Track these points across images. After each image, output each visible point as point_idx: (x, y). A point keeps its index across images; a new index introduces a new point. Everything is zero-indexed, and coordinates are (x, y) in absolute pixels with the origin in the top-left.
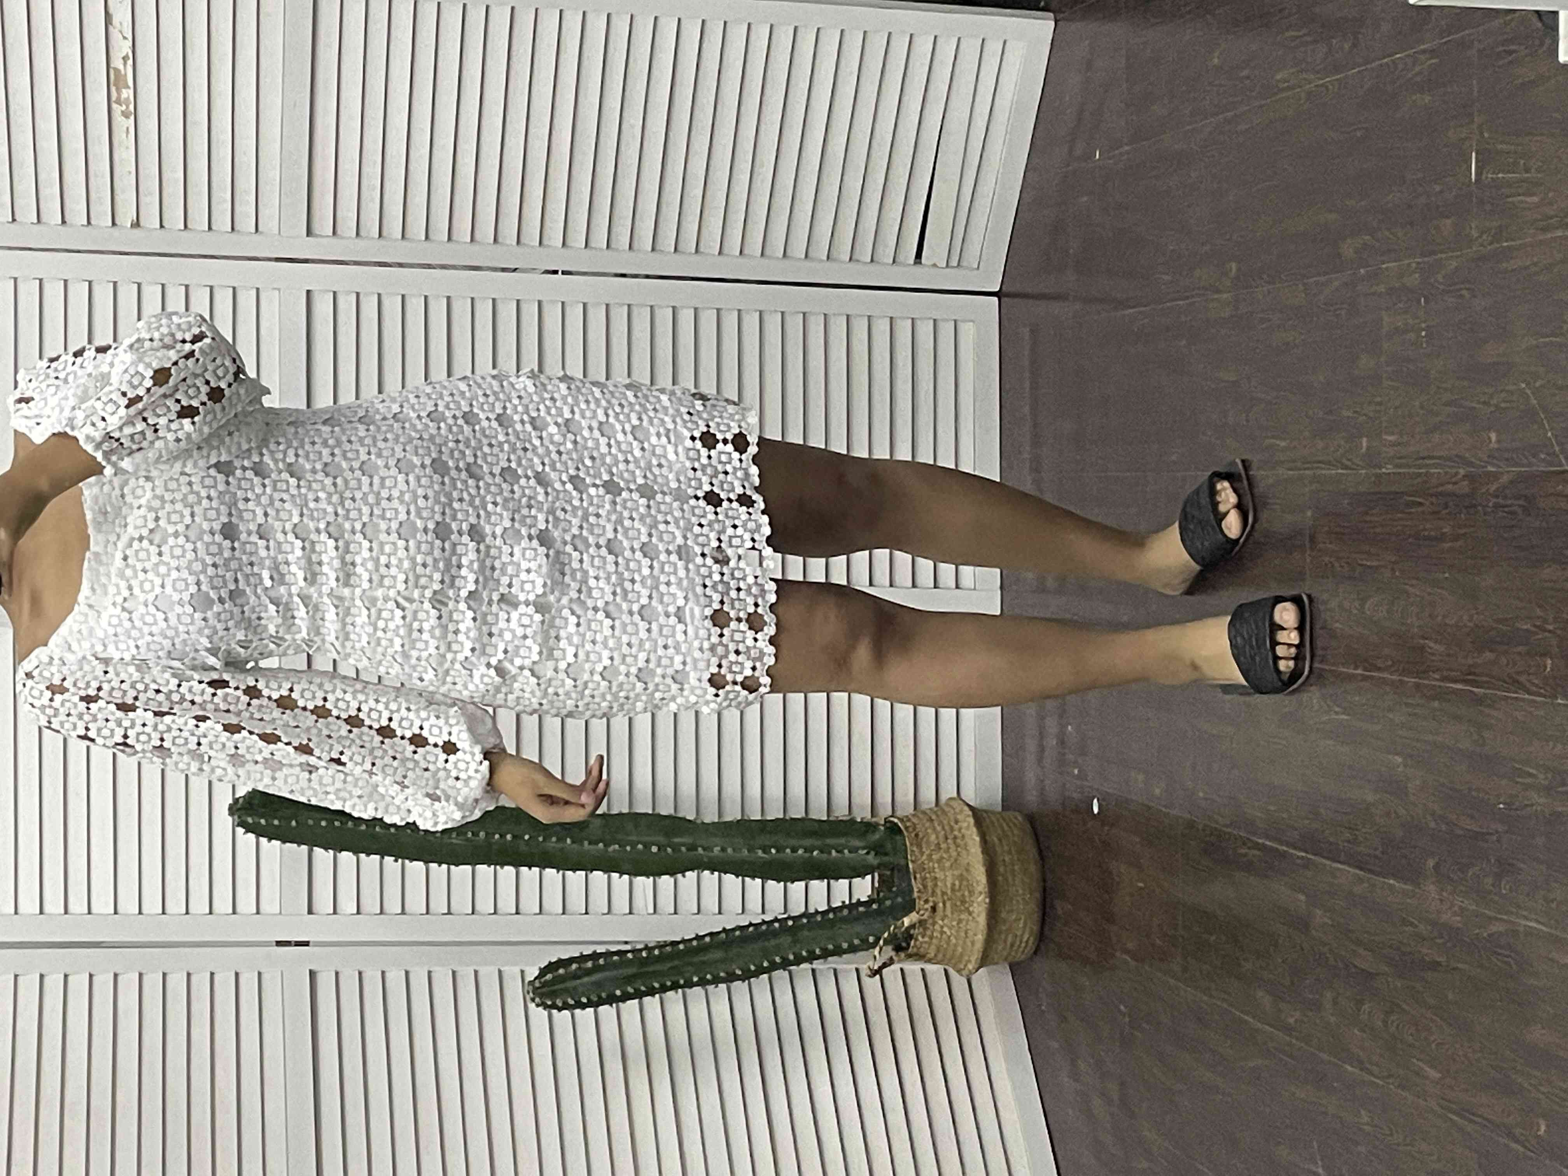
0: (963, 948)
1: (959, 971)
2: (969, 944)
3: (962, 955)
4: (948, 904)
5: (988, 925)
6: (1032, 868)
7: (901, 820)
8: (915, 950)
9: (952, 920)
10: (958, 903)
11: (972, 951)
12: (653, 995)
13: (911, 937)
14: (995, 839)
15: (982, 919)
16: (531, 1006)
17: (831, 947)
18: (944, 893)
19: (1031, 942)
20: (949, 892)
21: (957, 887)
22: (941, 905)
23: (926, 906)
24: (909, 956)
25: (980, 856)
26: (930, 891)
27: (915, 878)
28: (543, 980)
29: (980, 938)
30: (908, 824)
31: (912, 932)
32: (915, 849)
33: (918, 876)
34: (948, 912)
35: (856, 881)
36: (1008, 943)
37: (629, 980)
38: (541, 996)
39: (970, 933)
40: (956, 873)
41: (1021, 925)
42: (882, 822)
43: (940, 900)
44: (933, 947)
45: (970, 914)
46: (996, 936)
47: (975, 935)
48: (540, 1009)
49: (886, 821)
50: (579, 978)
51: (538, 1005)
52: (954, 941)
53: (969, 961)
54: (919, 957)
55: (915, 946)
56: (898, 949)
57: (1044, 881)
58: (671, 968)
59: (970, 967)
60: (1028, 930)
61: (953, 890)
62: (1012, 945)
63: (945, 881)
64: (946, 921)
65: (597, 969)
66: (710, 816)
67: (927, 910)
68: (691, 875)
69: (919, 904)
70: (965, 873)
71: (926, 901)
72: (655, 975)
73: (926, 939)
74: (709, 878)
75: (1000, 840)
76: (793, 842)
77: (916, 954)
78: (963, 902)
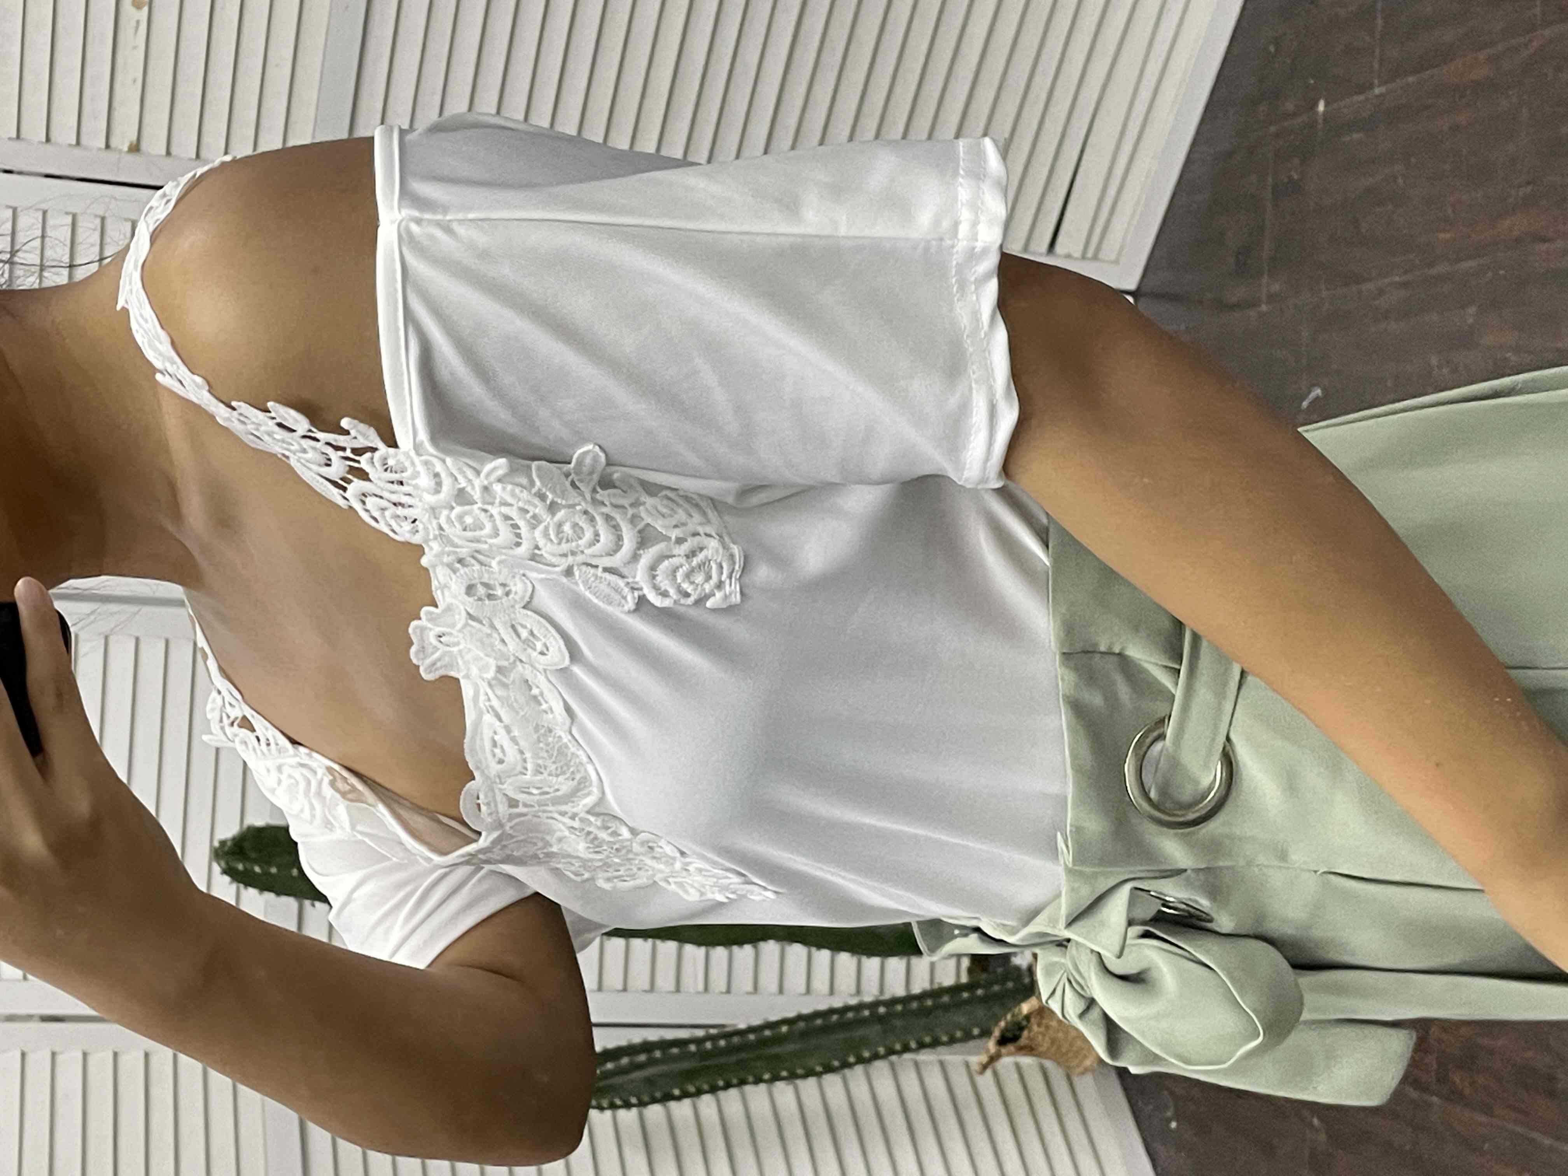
3: (1079, 1049)
8: (1027, 1043)
13: (1026, 1026)
17: (927, 1040)
24: (1020, 1049)
31: (1026, 1021)
37: (690, 1075)
44: (1047, 1039)
50: (630, 1073)
52: (1072, 1033)
54: (1029, 1050)
55: (1029, 1038)
58: (739, 1063)
59: (1088, 1062)
65: (652, 1062)
72: (721, 1070)
73: (1042, 1029)
77: (1028, 1047)
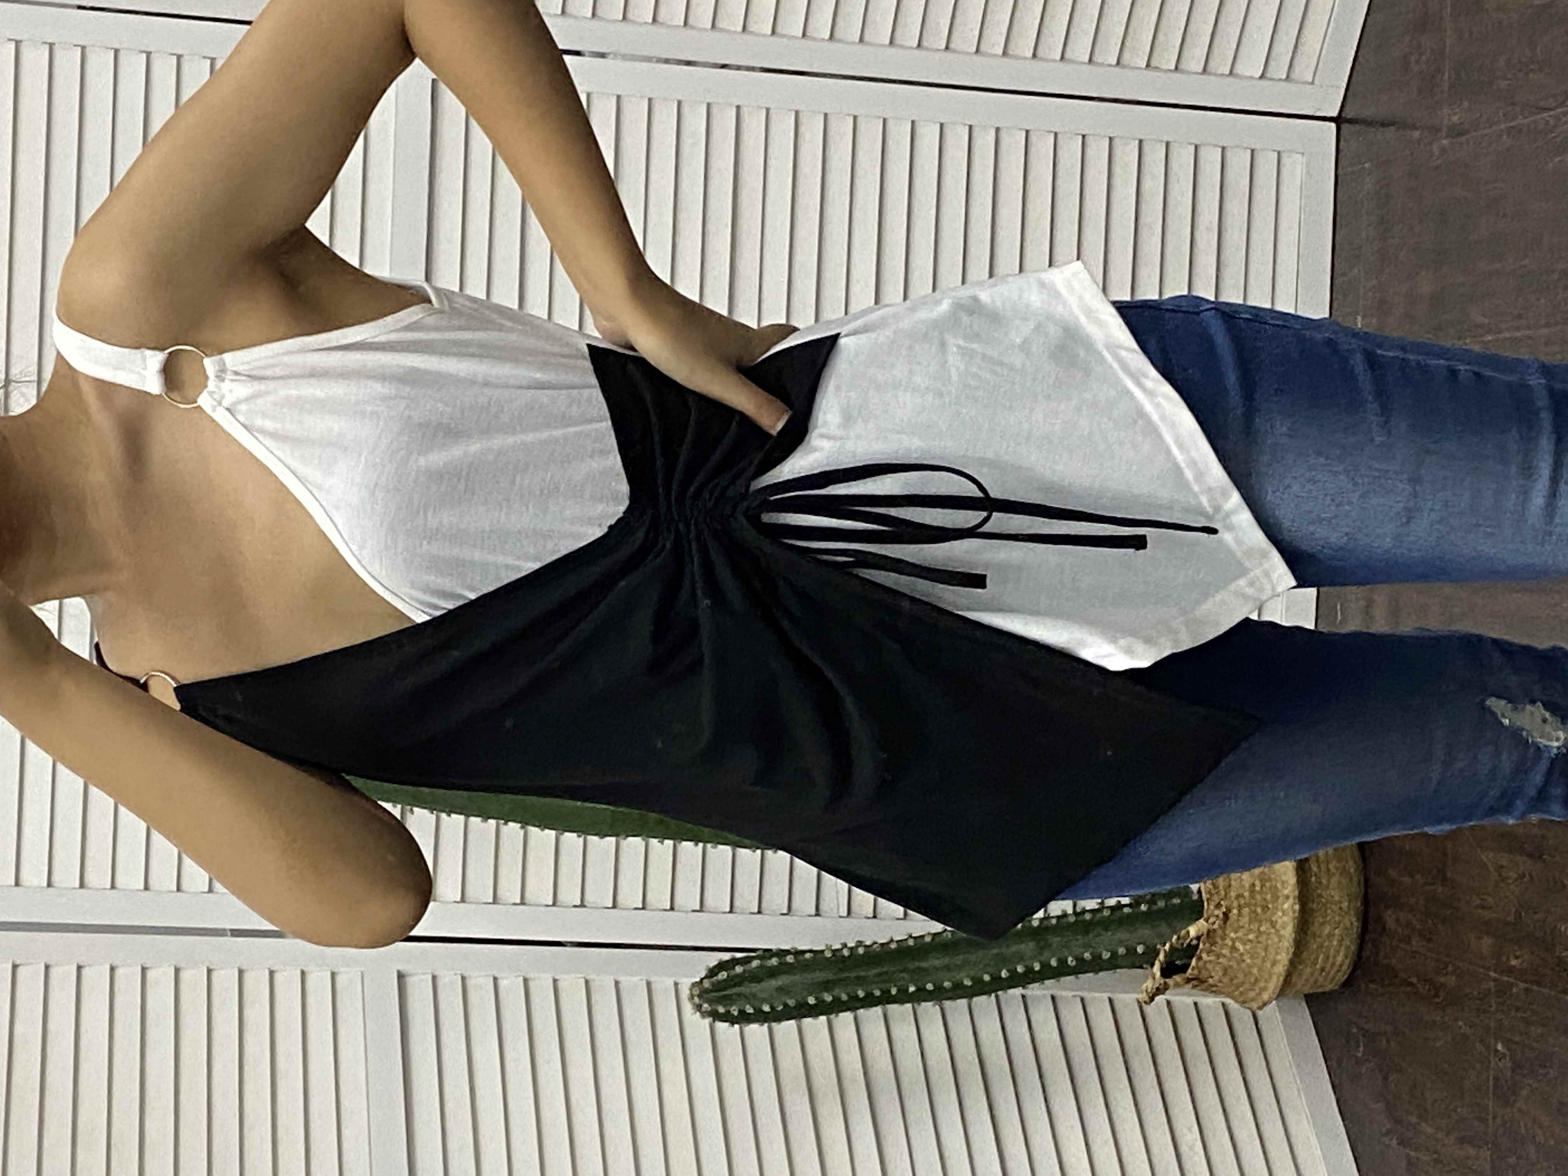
0: (1260, 970)
1: (1244, 1006)
2: (1268, 965)
3: (1257, 980)
4: (1246, 910)
5: (1295, 940)
8: (1196, 972)
9: (1249, 933)
10: (1259, 910)
11: (1270, 975)
13: (1194, 954)
15: (1288, 932)
18: (1239, 896)
19: (1345, 966)
20: (1246, 894)
21: (1258, 888)
22: (1235, 911)
23: (1217, 912)
24: (1188, 980)
26: (1223, 893)
29: (1284, 958)
31: (1196, 946)
34: (1245, 920)
36: (1318, 966)
37: (826, 986)
39: (1272, 951)
41: (1335, 943)
43: (1235, 904)
44: (1218, 968)
45: (1273, 924)
46: (1304, 955)
47: (1277, 954)
52: (1249, 961)
53: (1264, 989)
54: (1199, 982)
55: (1197, 967)
57: (1366, 886)
59: (1265, 996)
60: (1343, 948)
62: (1323, 970)
64: (1240, 934)
65: (783, 969)
67: (1217, 916)
69: (1208, 909)
71: (1218, 906)
72: (860, 981)
73: (1212, 958)
77: (1194, 979)
78: (1265, 908)
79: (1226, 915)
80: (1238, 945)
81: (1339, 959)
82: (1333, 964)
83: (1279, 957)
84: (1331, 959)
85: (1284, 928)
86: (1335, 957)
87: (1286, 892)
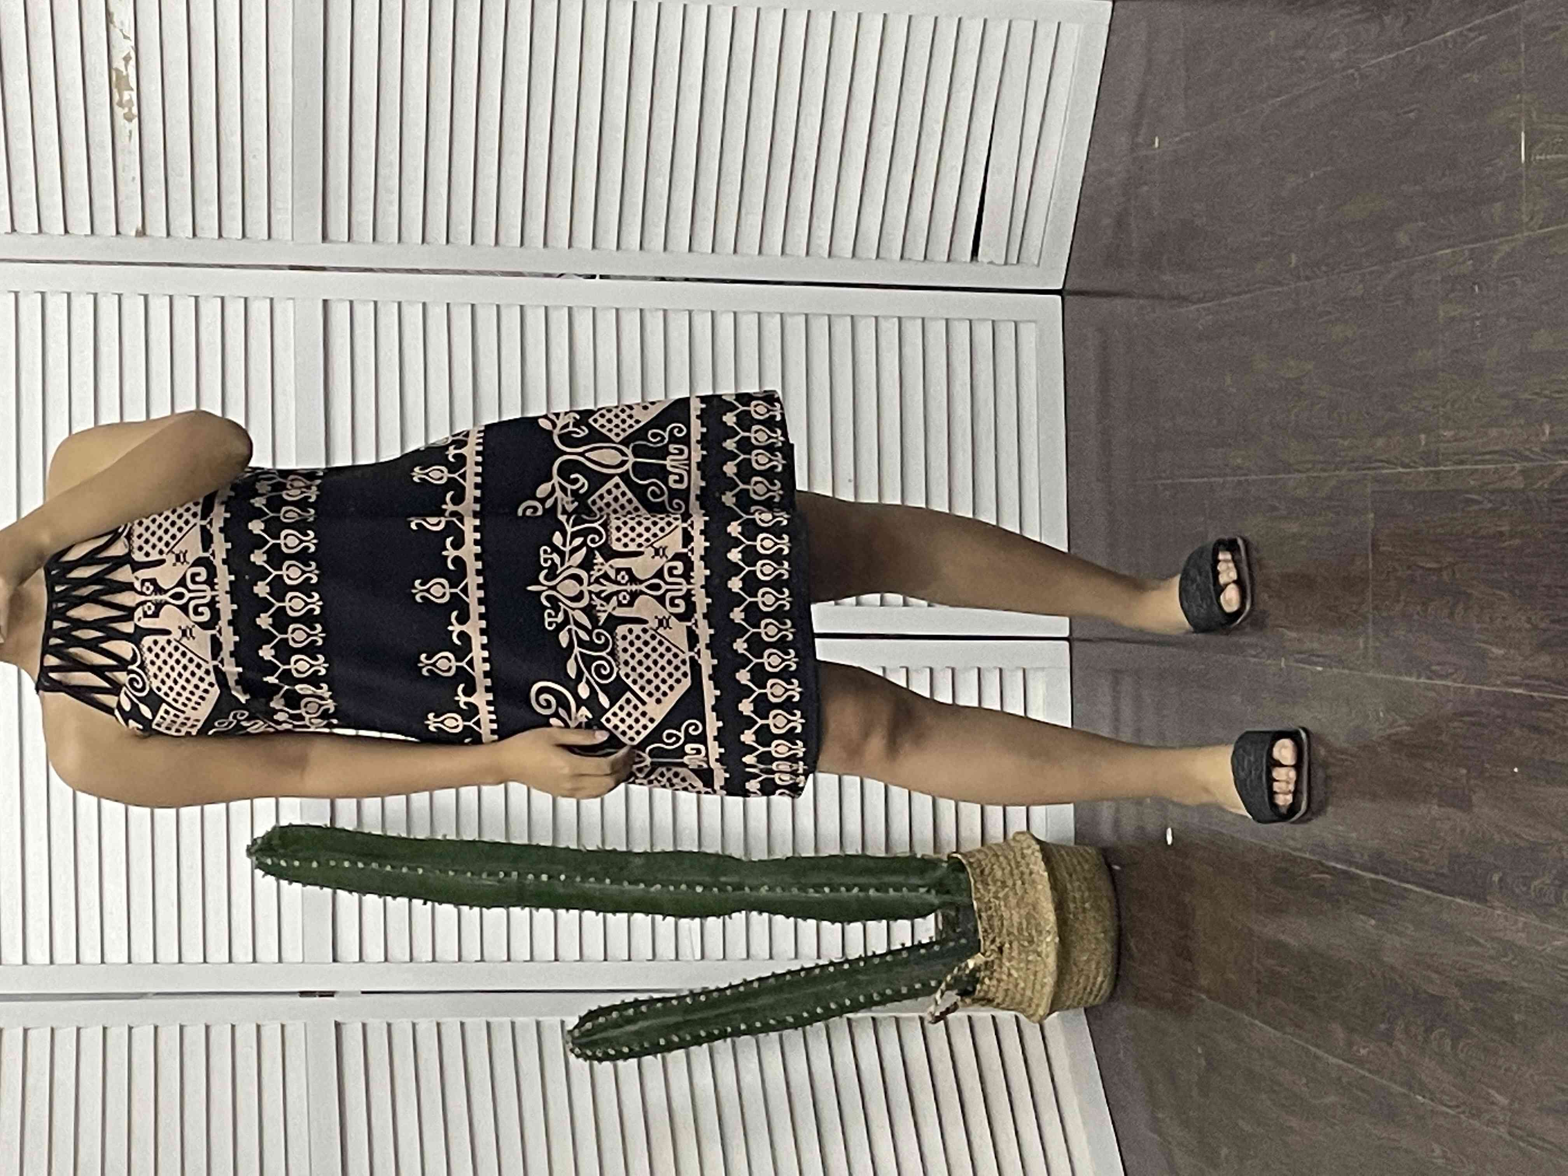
0: (1032, 992)
1: (1028, 1017)
2: (1039, 987)
3: (1031, 999)
4: (1015, 945)
5: (1058, 966)
6: (1105, 904)
7: (964, 855)
8: (982, 994)
9: (1019, 963)
10: (1026, 944)
11: (1041, 994)
12: (700, 1044)
13: (977, 981)
14: (1065, 874)
15: (1052, 961)
16: (572, 1057)
17: (889, 992)
18: (1009, 934)
19: (1105, 986)
20: (1016, 932)
21: (1024, 926)
22: (1007, 945)
23: (993, 947)
24: (975, 1001)
25: (1049, 892)
26: (997, 931)
27: (980, 917)
28: (583, 1029)
29: (1050, 981)
30: (972, 860)
31: (978, 975)
32: (979, 886)
33: (983, 914)
34: (1015, 954)
35: (918, 921)
36: (1081, 986)
37: (674, 1028)
38: (581, 1046)
39: (1040, 975)
40: (1023, 912)
41: (1093, 966)
42: (946, 859)
43: (1007, 940)
44: (1001, 991)
45: (1039, 954)
46: (1068, 977)
47: (1045, 977)
48: (581, 1060)
49: (949, 857)
50: (621, 1026)
51: (578, 1056)
52: (1022, 985)
53: (1039, 1006)
54: (987, 1001)
55: (981, 990)
56: (964, 994)
57: (1119, 919)
58: (718, 1016)
59: (1041, 1012)
60: (1101, 971)
61: (1020, 930)
62: (1085, 989)
63: (1011, 918)
64: (1014, 963)
65: (639, 1016)
66: (759, 854)
67: (993, 950)
68: (739, 917)
69: (985, 944)
70: (1032, 912)
71: (993, 941)
74: (760, 920)
75: (1071, 876)
76: (849, 880)
77: (983, 999)
78: (1031, 942)
79: (1001, 950)
80: (1013, 972)
81: (1100, 979)
82: (1094, 984)
83: (1045, 980)
84: (1091, 980)
85: (1047, 956)
86: (1095, 978)
87: (1048, 928)
